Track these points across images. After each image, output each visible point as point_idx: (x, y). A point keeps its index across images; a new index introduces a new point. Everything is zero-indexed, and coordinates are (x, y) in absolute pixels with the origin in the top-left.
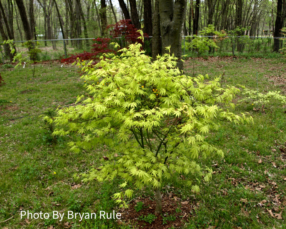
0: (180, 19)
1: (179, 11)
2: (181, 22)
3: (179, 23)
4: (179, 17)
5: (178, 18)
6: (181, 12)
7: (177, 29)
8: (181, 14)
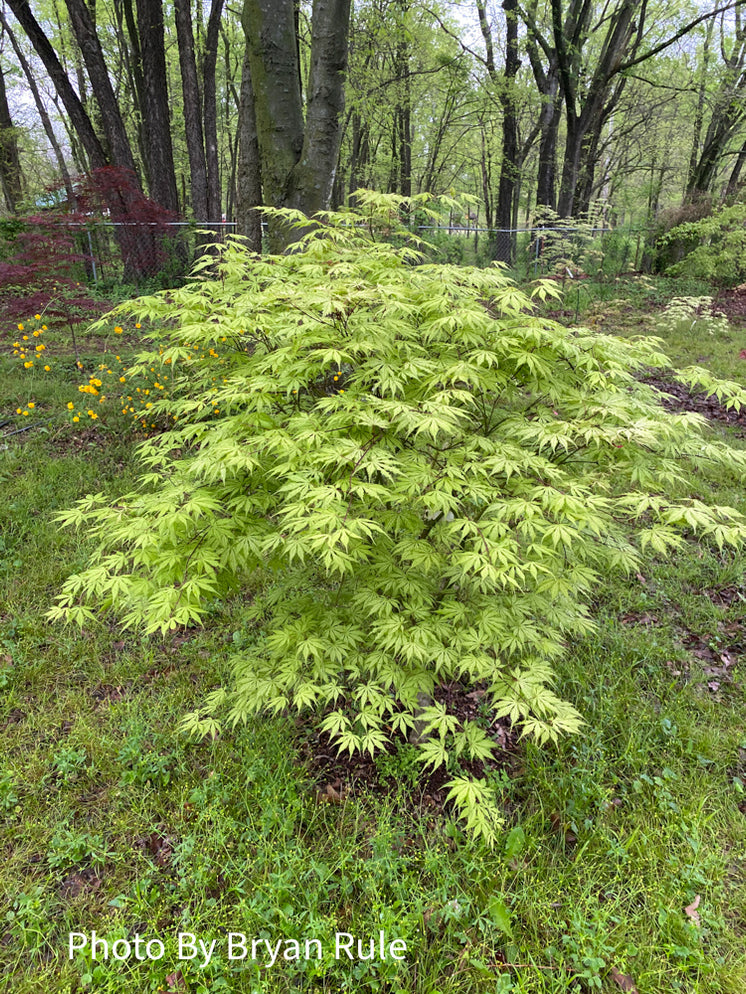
0: (325, 154)
1: (322, 129)
2: (329, 166)
3: (324, 168)
4: (324, 148)
5: (320, 152)
6: (328, 133)
7: (318, 186)
8: (330, 141)
